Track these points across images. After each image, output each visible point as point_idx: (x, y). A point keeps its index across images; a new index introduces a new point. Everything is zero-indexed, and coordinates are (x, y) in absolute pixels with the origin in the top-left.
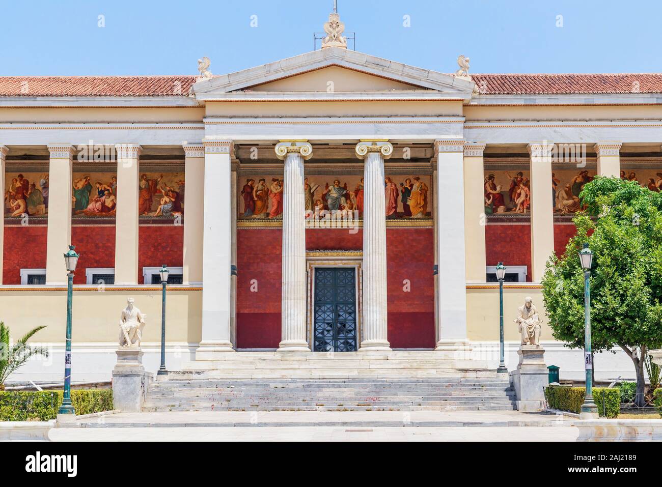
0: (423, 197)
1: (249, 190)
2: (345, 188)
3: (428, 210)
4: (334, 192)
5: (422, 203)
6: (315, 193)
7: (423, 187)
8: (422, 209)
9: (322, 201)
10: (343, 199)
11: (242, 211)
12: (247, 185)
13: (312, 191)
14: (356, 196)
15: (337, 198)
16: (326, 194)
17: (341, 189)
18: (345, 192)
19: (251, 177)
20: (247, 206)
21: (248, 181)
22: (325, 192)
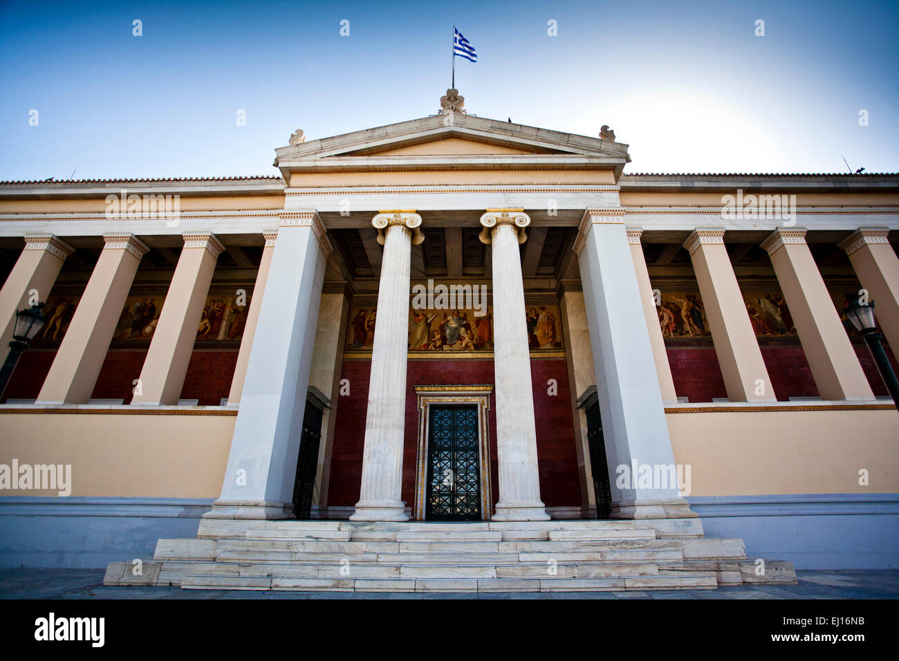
0: (550, 327)
1: (360, 320)
2: (465, 318)
3: (558, 339)
4: (453, 322)
5: (551, 333)
6: (432, 324)
7: (550, 317)
8: (551, 339)
9: (439, 332)
10: (463, 330)
11: (351, 342)
12: (359, 315)
13: (428, 322)
14: (477, 326)
15: (456, 329)
16: (444, 324)
17: (460, 319)
18: (465, 322)
19: (363, 308)
20: (357, 337)
21: (361, 311)
22: (442, 323)
